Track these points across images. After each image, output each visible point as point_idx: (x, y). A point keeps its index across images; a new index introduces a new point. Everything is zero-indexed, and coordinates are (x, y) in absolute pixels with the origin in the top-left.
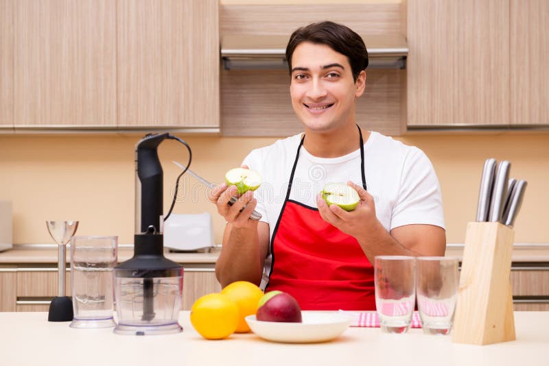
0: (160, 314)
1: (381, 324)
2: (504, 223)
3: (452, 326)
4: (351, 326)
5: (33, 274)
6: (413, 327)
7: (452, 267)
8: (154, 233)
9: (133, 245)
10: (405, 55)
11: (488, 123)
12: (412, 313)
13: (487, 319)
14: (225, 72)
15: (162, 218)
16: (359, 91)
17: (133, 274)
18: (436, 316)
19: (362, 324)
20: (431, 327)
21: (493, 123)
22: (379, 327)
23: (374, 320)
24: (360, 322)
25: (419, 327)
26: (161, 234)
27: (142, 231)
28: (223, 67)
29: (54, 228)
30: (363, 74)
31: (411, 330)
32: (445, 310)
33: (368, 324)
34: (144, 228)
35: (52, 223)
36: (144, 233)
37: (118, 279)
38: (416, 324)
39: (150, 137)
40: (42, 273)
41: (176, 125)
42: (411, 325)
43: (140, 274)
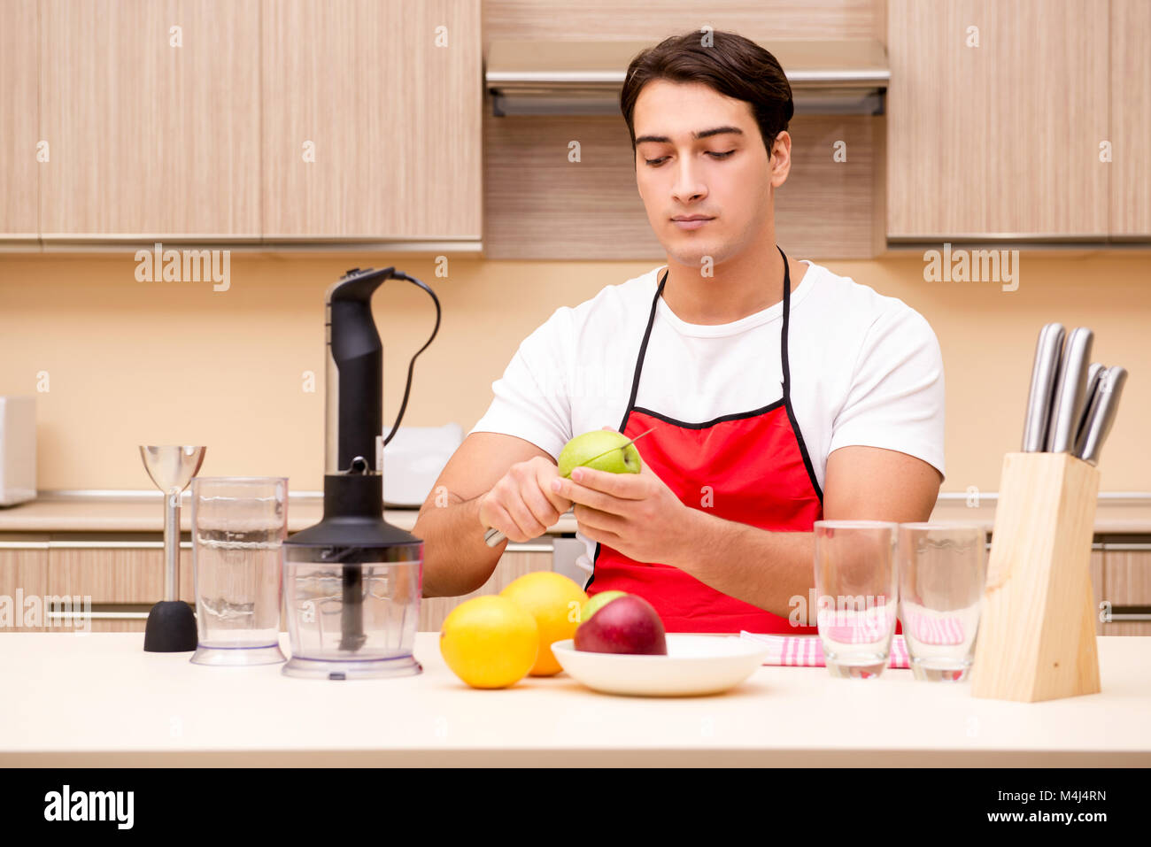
0: (377, 638)
1: (828, 660)
2: (1079, 455)
3: (971, 664)
4: (765, 665)
5: (84, 554)
6: (894, 667)
7: (973, 543)
8: (365, 473)
9: (321, 494)
10: (882, 85)
11: (1062, 233)
12: (891, 639)
13: (1041, 649)
14: (494, 121)
15: (379, 440)
16: (779, 175)
17: (324, 556)
18: (940, 644)
19: (789, 660)
20: (930, 667)
21: (1074, 232)
22: (823, 666)
23: (812, 652)
24: (784, 655)
25: (905, 667)
26: (378, 473)
27: (340, 468)
28: (491, 108)
29: (156, 461)
30: (784, 139)
31: (887, 672)
32: (958, 632)
33: (800, 660)
34: (344, 462)
35: (153, 450)
36: (344, 473)
37: (292, 565)
38: (899, 661)
39: (358, 276)
40: (102, 553)
41: (388, 235)
42: (889, 661)
43: (337, 557)
